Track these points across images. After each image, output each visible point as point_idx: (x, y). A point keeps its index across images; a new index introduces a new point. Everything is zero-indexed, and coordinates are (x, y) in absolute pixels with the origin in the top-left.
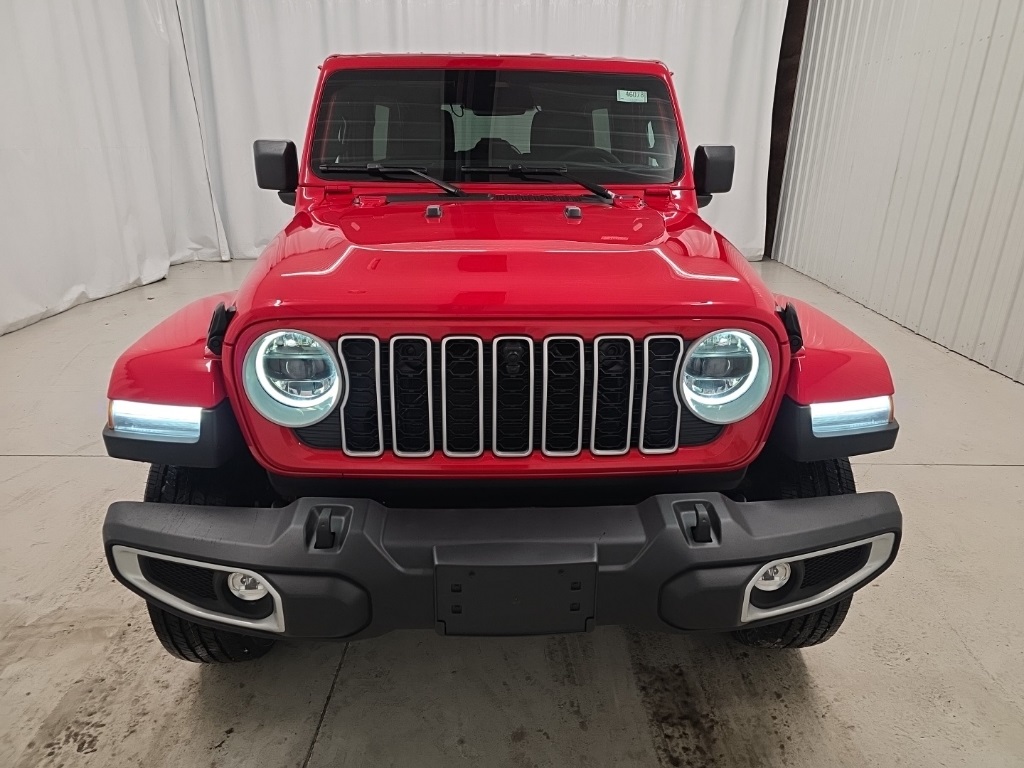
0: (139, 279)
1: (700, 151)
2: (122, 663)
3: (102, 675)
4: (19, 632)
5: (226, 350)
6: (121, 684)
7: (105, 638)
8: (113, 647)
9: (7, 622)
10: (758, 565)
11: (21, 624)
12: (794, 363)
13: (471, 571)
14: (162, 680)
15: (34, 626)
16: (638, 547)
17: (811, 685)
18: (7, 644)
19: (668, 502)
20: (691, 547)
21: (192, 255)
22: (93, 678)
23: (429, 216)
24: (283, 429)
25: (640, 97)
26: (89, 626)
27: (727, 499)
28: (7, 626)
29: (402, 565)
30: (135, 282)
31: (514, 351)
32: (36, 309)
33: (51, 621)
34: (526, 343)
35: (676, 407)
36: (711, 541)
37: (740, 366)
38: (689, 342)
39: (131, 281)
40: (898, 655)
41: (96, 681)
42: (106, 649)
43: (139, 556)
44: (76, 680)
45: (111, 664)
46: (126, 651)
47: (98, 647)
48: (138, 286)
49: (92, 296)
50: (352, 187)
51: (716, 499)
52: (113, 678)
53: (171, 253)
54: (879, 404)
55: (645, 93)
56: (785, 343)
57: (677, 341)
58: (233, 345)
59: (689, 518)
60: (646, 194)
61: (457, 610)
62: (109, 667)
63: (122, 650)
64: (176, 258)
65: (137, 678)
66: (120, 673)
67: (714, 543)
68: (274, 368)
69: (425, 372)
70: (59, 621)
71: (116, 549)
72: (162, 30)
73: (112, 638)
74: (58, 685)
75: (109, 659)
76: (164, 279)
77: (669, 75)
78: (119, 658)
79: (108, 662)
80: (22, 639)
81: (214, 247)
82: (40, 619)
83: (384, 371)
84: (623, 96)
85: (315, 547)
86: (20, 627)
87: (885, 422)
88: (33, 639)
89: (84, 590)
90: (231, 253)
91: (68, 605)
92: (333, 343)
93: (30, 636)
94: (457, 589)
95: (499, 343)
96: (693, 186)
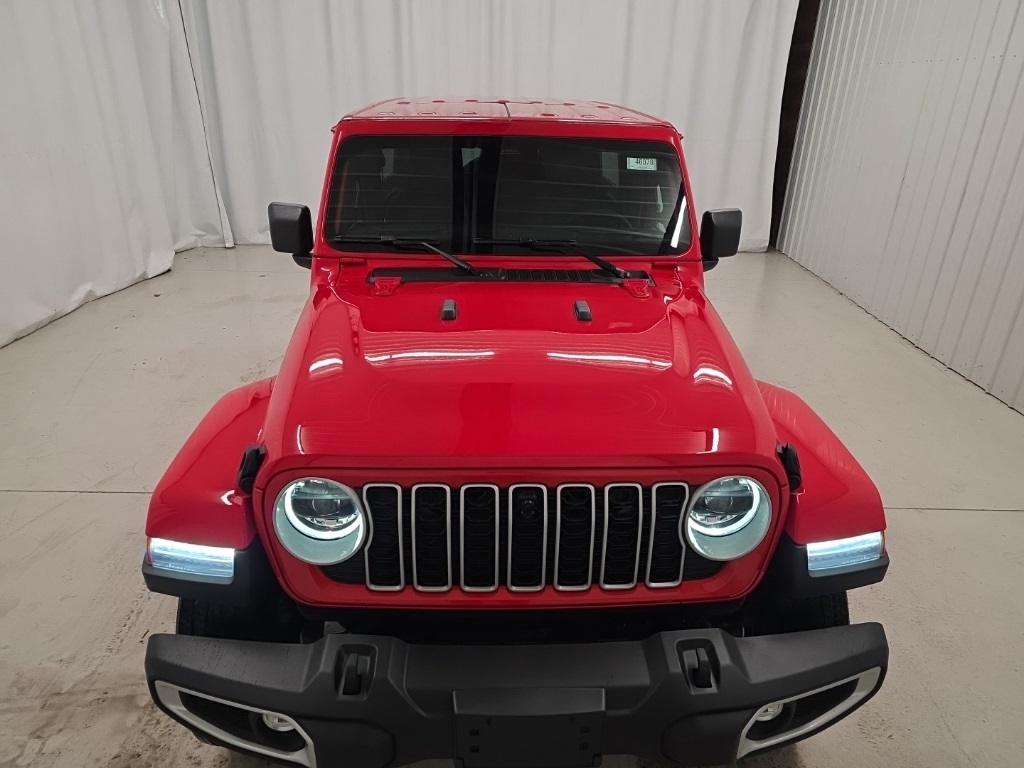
0: (145, 273)
1: (707, 216)
2: (156, 736)
3: (139, 750)
4: (56, 700)
5: (256, 493)
6: (156, 759)
7: (137, 707)
8: (146, 718)
9: (45, 688)
10: (751, 711)
11: (58, 690)
12: (793, 498)
13: (489, 720)
14: (194, 756)
15: (70, 693)
16: (643, 689)
17: (799, 765)
18: (47, 713)
19: (671, 639)
20: (693, 693)
21: (196, 241)
22: (130, 753)
23: (444, 319)
24: (311, 567)
25: (650, 165)
26: (122, 693)
27: (727, 634)
28: (44, 693)
29: (424, 710)
30: (141, 276)
31: (529, 500)
32: (44, 313)
33: (86, 688)
34: (541, 490)
35: (681, 547)
36: (711, 686)
37: (742, 503)
38: (694, 488)
39: (137, 276)
40: (881, 732)
41: (133, 756)
42: (139, 720)
43: (181, 693)
44: (113, 755)
45: (145, 737)
46: (158, 722)
47: (132, 718)
48: (144, 280)
49: (99, 293)
50: (365, 259)
51: (716, 637)
52: (149, 753)
53: (175, 240)
54: (873, 539)
55: (655, 161)
56: (785, 485)
57: (683, 488)
58: (264, 490)
59: (691, 658)
60: (653, 267)
61: (475, 750)
62: (144, 741)
63: (154, 722)
64: (180, 245)
65: (171, 752)
66: (155, 747)
67: (714, 689)
68: (302, 507)
69: (445, 518)
70: (93, 688)
71: (158, 684)
72: (162, 16)
73: (145, 708)
74: (98, 760)
75: (143, 731)
76: (169, 270)
77: (678, 137)
78: (152, 731)
79: (142, 735)
80: (60, 708)
81: (218, 234)
82: (75, 686)
83: (406, 515)
84: (633, 164)
85: (344, 693)
86: (58, 694)
87: (876, 557)
88: (71, 708)
89: (114, 651)
90: (234, 239)
91: (100, 669)
92: (358, 490)
93: (68, 704)
94: (475, 733)
95: (515, 490)
96: (700, 256)
